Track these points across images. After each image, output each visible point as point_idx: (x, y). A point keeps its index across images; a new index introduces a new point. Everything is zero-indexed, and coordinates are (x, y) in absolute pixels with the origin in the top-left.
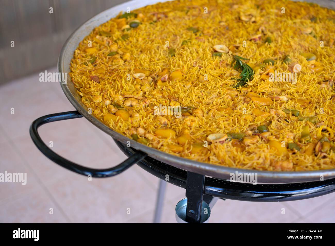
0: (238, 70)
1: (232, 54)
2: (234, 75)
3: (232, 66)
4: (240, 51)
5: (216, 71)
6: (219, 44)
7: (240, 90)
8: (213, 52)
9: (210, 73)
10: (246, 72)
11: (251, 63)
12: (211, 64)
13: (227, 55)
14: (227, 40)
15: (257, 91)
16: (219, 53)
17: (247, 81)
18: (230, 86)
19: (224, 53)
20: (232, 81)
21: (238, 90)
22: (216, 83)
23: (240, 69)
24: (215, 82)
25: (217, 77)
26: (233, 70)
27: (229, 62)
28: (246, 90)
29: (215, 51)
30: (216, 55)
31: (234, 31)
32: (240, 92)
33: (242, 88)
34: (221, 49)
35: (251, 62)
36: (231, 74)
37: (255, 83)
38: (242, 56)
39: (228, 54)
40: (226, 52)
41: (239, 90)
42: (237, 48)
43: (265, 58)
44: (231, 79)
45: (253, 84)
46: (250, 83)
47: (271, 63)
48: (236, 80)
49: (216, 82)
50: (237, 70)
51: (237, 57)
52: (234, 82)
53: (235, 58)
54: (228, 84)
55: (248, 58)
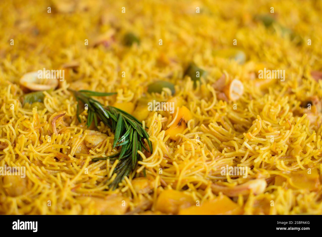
0: (99, 127)
1: (68, 89)
2: (94, 147)
3: (79, 121)
4: (84, 76)
5: (44, 147)
6: (30, 70)
7: (130, 189)
8: (21, 93)
9: (31, 158)
10: (123, 132)
11: (123, 101)
12: (25, 129)
13: (58, 94)
14: (44, 56)
15: (176, 182)
16: (38, 93)
17: (139, 158)
18: (98, 183)
19: (48, 91)
20: (97, 166)
21: (124, 190)
22: (56, 186)
23: (101, 123)
24: (54, 185)
25: (52, 163)
26: (88, 132)
27: (72, 112)
28: (145, 187)
29: (27, 91)
30: (32, 101)
31: (54, 33)
32: (133, 196)
33: (133, 184)
34: (39, 82)
35: (120, 97)
36: (87, 147)
37: (162, 158)
38: (93, 88)
39: (59, 91)
40: (54, 86)
41: (126, 192)
42: (75, 69)
43: (147, 81)
44: (94, 161)
45: (158, 164)
46: (150, 161)
47: (167, 90)
48: (108, 160)
49: (55, 182)
50: (94, 128)
51: (84, 94)
52: (103, 168)
53: (80, 96)
54: (90, 178)
55: (110, 89)
